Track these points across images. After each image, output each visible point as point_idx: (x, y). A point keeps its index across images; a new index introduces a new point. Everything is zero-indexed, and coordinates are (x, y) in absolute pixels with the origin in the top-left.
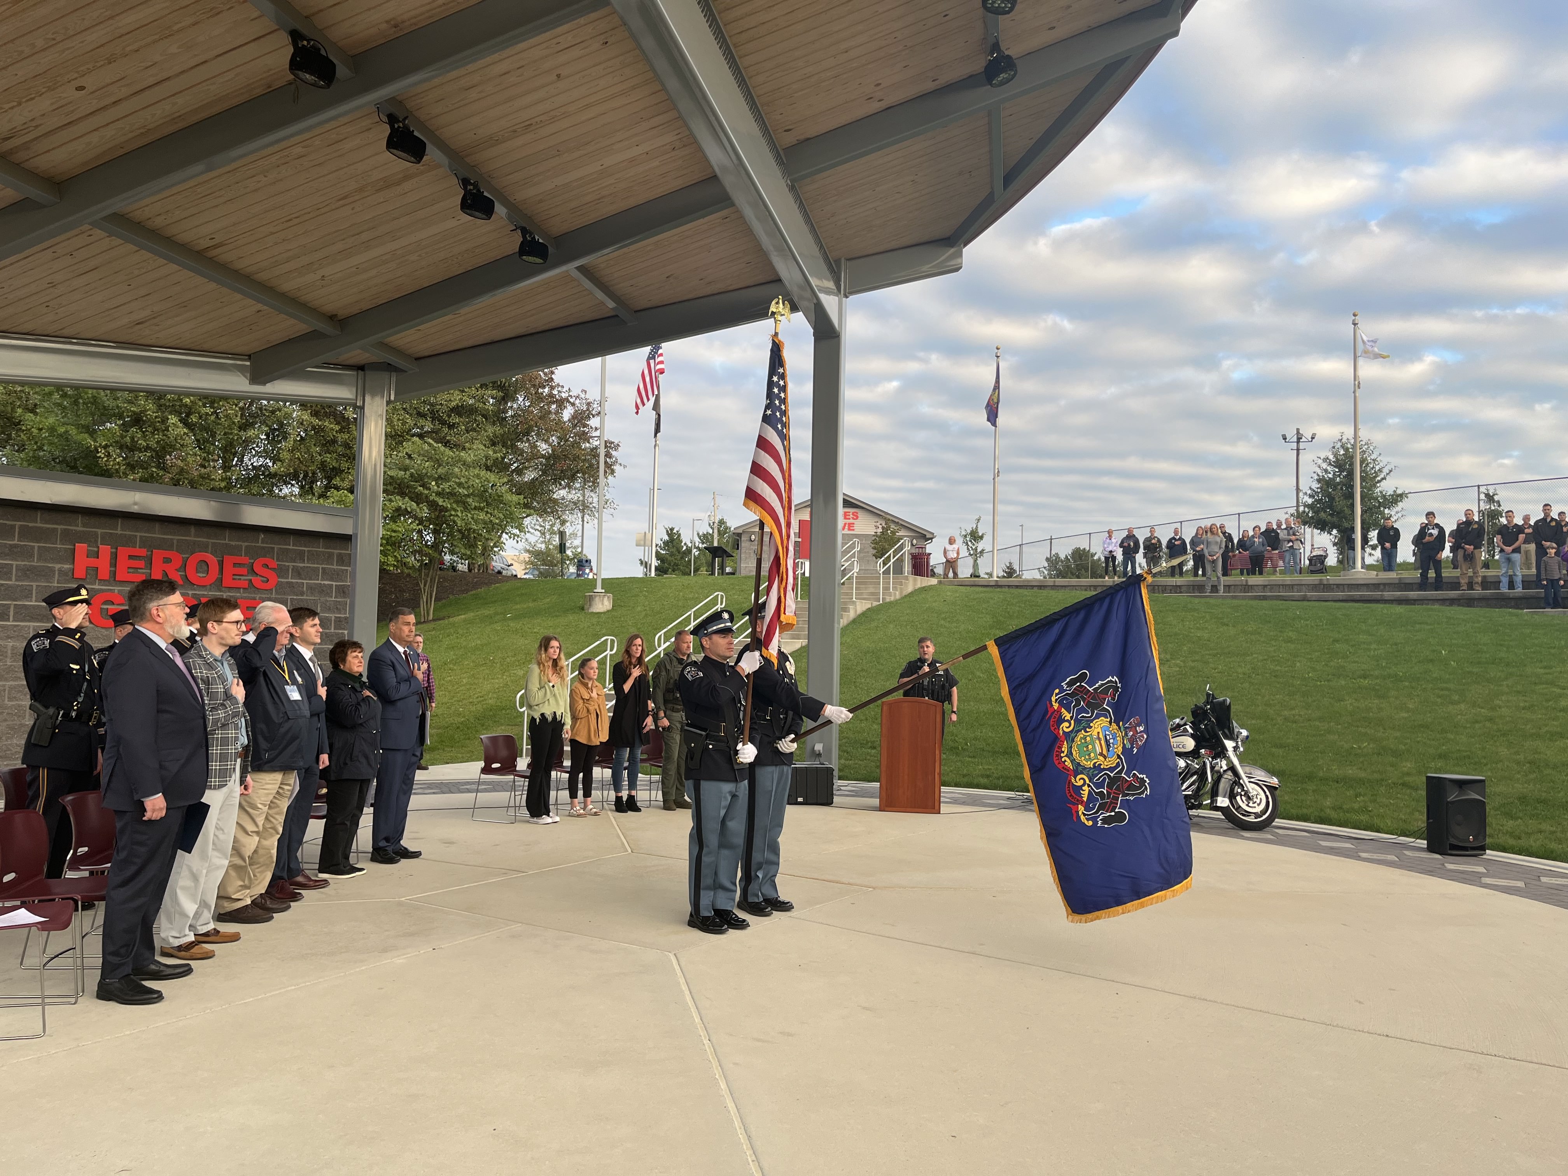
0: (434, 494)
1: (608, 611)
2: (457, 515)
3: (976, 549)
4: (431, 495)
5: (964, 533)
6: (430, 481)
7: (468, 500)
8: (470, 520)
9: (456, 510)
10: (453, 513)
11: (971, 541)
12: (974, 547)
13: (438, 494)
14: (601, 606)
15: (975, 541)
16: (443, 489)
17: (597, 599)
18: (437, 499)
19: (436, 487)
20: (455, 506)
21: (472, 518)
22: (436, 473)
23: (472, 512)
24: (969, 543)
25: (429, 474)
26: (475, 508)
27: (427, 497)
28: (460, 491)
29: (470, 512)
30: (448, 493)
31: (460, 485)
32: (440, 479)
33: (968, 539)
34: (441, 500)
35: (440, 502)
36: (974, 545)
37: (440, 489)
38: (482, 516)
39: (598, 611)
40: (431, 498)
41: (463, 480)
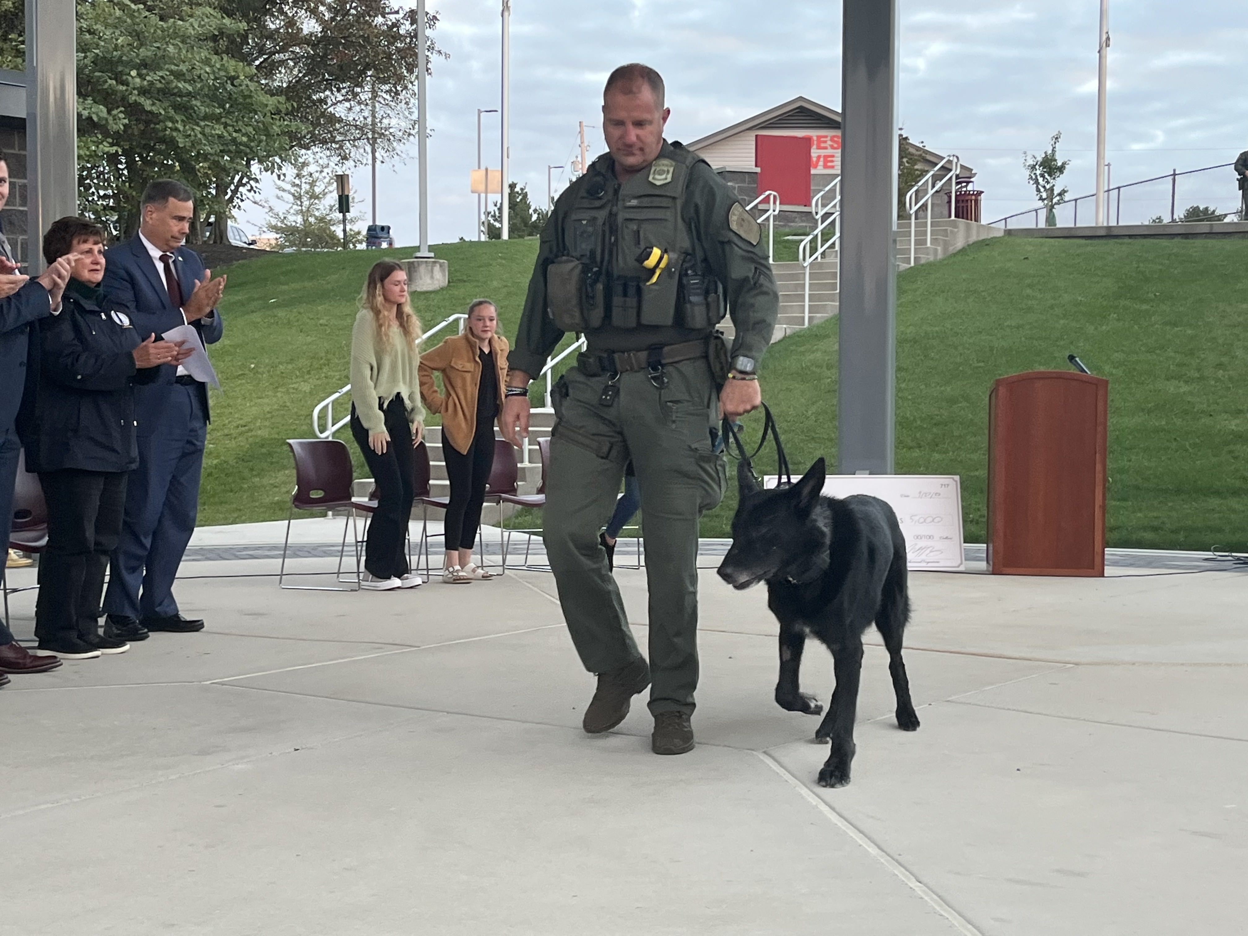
0: (136, 92)
1: (442, 289)
2: (177, 129)
3: (1052, 189)
4: (131, 93)
5: (1031, 162)
6: (127, 70)
7: (194, 102)
8: (199, 136)
9: (174, 121)
10: (170, 124)
11: (1042, 176)
12: (1048, 187)
13: (143, 92)
14: (429, 281)
15: (1050, 175)
16: (151, 83)
17: (422, 269)
18: (142, 100)
19: (138, 80)
20: (172, 112)
21: (203, 133)
22: (138, 55)
23: (202, 123)
24: (1040, 180)
25: (124, 58)
26: (206, 118)
27: (124, 99)
28: (180, 85)
29: (198, 125)
30: (159, 90)
31: (179, 76)
32: (144, 65)
33: (1038, 172)
34: (149, 102)
35: (147, 104)
36: (1048, 182)
37: (145, 83)
38: (219, 130)
39: (425, 289)
40: (132, 98)
41: (183, 68)
